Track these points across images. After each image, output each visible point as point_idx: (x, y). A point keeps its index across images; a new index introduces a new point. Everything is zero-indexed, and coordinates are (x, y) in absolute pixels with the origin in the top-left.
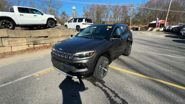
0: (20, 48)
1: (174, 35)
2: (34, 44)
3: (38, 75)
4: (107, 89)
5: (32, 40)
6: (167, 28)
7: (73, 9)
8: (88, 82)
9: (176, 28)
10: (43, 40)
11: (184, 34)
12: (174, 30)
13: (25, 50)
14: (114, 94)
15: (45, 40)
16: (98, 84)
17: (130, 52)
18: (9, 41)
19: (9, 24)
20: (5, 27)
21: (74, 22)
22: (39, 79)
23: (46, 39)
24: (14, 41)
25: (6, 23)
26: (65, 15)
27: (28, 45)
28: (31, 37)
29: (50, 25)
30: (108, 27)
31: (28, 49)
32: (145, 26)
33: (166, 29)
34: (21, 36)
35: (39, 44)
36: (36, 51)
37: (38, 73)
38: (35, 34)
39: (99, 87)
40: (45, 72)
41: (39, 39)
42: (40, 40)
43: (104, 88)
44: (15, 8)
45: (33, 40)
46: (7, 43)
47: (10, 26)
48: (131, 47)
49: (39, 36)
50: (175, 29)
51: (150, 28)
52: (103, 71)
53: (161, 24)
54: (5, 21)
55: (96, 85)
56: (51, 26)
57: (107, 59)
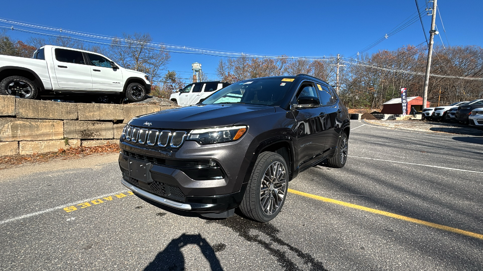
0: (44, 148)
1: (453, 127)
2: (82, 140)
3: (75, 209)
4: (285, 249)
5: (78, 128)
6: (431, 113)
7: (194, 68)
8: (226, 228)
9: (455, 112)
10: (109, 129)
11: (479, 122)
12: (451, 116)
13: (56, 153)
14: (310, 264)
15: (113, 129)
16: (257, 236)
17: (345, 158)
18: (14, 128)
19: (25, 86)
20: (14, 93)
21: (194, 91)
22: (73, 219)
23: (117, 128)
24: (31, 127)
25: (17, 84)
26: (174, 81)
27: (67, 140)
28: (77, 119)
29: (133, 94)
30: (284, 80)
31: (64, 151)
32: (373, 110)
33: (428, 114)
34: (51, 116)
35: (98, 139)
36: (84, 156)
37: (74, 203)
38: (90, 111)
39: (260, 242)
40: (98, 202)
41: (98, 126)
42: (101, 130)
43: (275, 246)
44: (50, 51)
45: (82, 128)
46: (9, 133)
47: (27, 92)
48: (347, 145)
49: (98, 119)
50: (453, 114)
51: (387, 116)
52: (272, 196)
53: (412, 106)
54: (16, 78)
55: (249, 238)
56: (134, 98)
57: (282, 159)
